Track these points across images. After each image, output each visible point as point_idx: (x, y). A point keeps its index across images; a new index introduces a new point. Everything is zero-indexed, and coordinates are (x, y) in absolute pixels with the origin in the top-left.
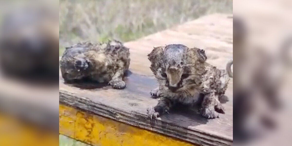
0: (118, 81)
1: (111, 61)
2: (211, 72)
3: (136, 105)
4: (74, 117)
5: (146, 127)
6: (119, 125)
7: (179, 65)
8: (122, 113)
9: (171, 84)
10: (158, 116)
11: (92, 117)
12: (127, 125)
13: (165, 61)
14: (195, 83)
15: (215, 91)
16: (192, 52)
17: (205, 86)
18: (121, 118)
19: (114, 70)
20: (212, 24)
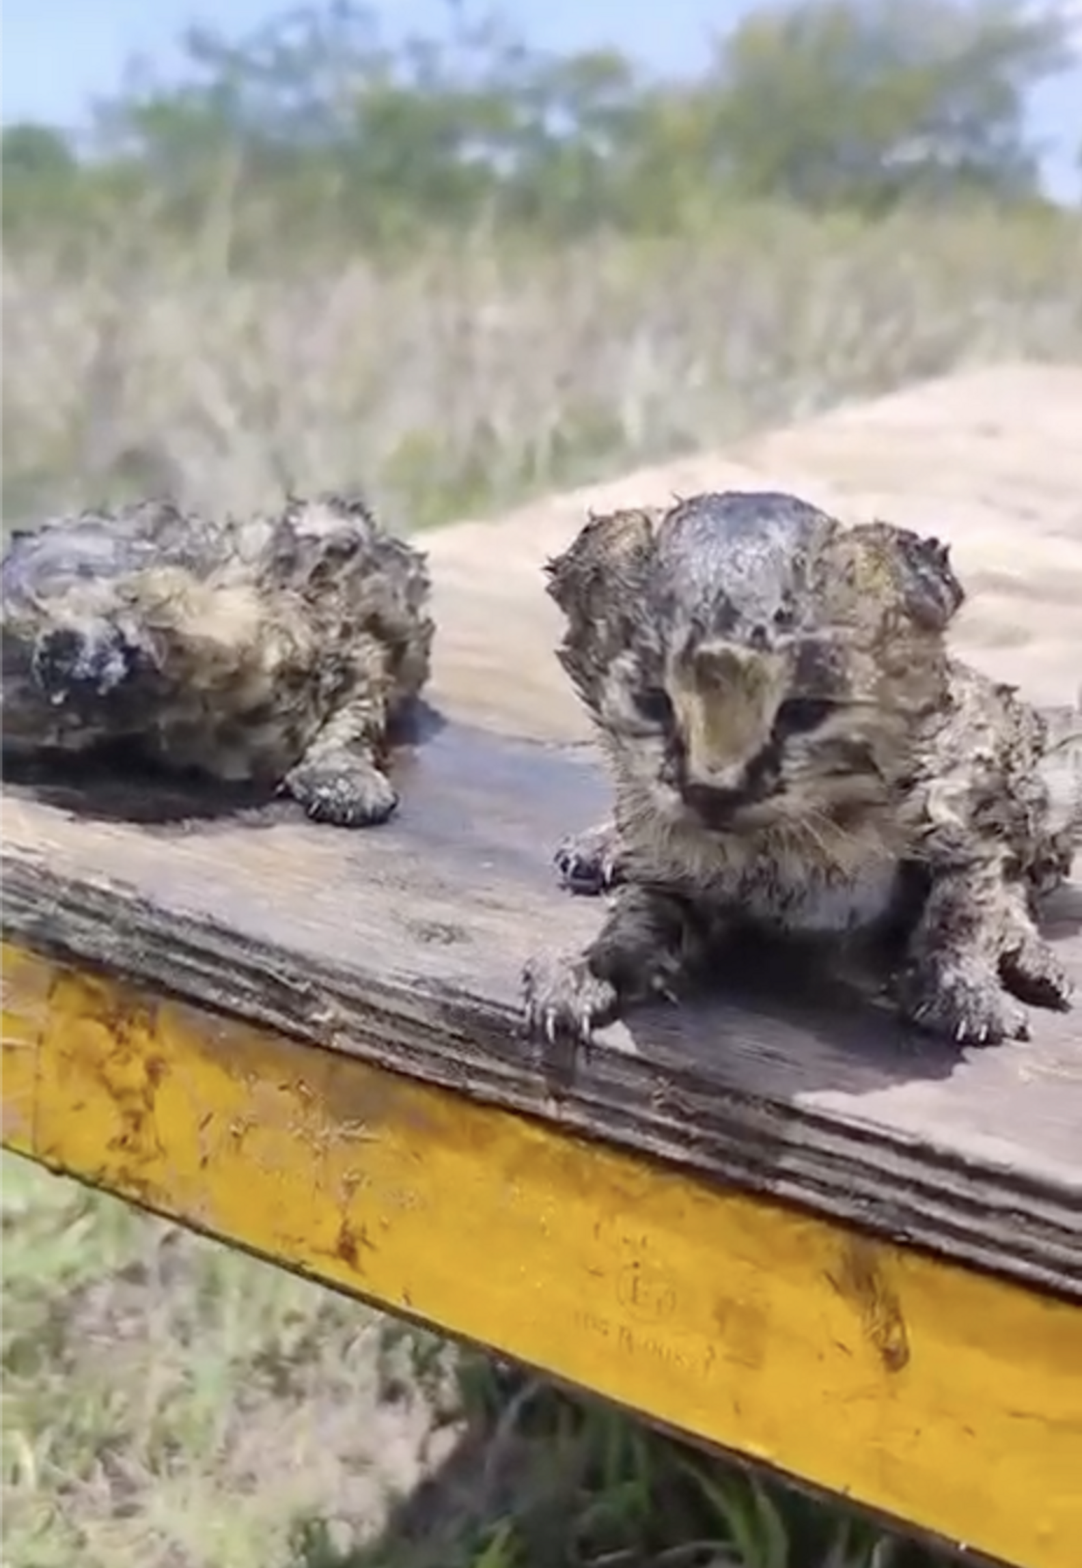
0: (344, 767)
1: (304, 638)
2: (981, 719)
3: (453, 935)
4: (38, 1011)
5: (516, 1091)
6: (333, 1069)
7: (760, 632)
8: (353, 989)
9: (698, 767)
10: (600, 1020)
11: (153, 1010)
12: (383, 1073)
13: (666, 606)
14: (871, 768)
15: (1004, 851)
16: (860, 551)
17: (941, 812)
18: (344, 1028)
19: (322, 693)
20: (991, 431)
